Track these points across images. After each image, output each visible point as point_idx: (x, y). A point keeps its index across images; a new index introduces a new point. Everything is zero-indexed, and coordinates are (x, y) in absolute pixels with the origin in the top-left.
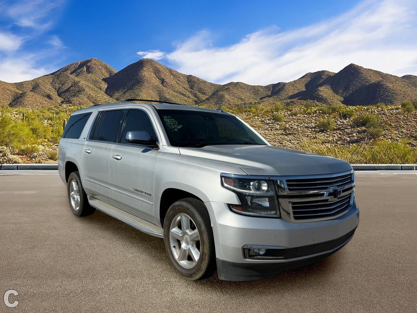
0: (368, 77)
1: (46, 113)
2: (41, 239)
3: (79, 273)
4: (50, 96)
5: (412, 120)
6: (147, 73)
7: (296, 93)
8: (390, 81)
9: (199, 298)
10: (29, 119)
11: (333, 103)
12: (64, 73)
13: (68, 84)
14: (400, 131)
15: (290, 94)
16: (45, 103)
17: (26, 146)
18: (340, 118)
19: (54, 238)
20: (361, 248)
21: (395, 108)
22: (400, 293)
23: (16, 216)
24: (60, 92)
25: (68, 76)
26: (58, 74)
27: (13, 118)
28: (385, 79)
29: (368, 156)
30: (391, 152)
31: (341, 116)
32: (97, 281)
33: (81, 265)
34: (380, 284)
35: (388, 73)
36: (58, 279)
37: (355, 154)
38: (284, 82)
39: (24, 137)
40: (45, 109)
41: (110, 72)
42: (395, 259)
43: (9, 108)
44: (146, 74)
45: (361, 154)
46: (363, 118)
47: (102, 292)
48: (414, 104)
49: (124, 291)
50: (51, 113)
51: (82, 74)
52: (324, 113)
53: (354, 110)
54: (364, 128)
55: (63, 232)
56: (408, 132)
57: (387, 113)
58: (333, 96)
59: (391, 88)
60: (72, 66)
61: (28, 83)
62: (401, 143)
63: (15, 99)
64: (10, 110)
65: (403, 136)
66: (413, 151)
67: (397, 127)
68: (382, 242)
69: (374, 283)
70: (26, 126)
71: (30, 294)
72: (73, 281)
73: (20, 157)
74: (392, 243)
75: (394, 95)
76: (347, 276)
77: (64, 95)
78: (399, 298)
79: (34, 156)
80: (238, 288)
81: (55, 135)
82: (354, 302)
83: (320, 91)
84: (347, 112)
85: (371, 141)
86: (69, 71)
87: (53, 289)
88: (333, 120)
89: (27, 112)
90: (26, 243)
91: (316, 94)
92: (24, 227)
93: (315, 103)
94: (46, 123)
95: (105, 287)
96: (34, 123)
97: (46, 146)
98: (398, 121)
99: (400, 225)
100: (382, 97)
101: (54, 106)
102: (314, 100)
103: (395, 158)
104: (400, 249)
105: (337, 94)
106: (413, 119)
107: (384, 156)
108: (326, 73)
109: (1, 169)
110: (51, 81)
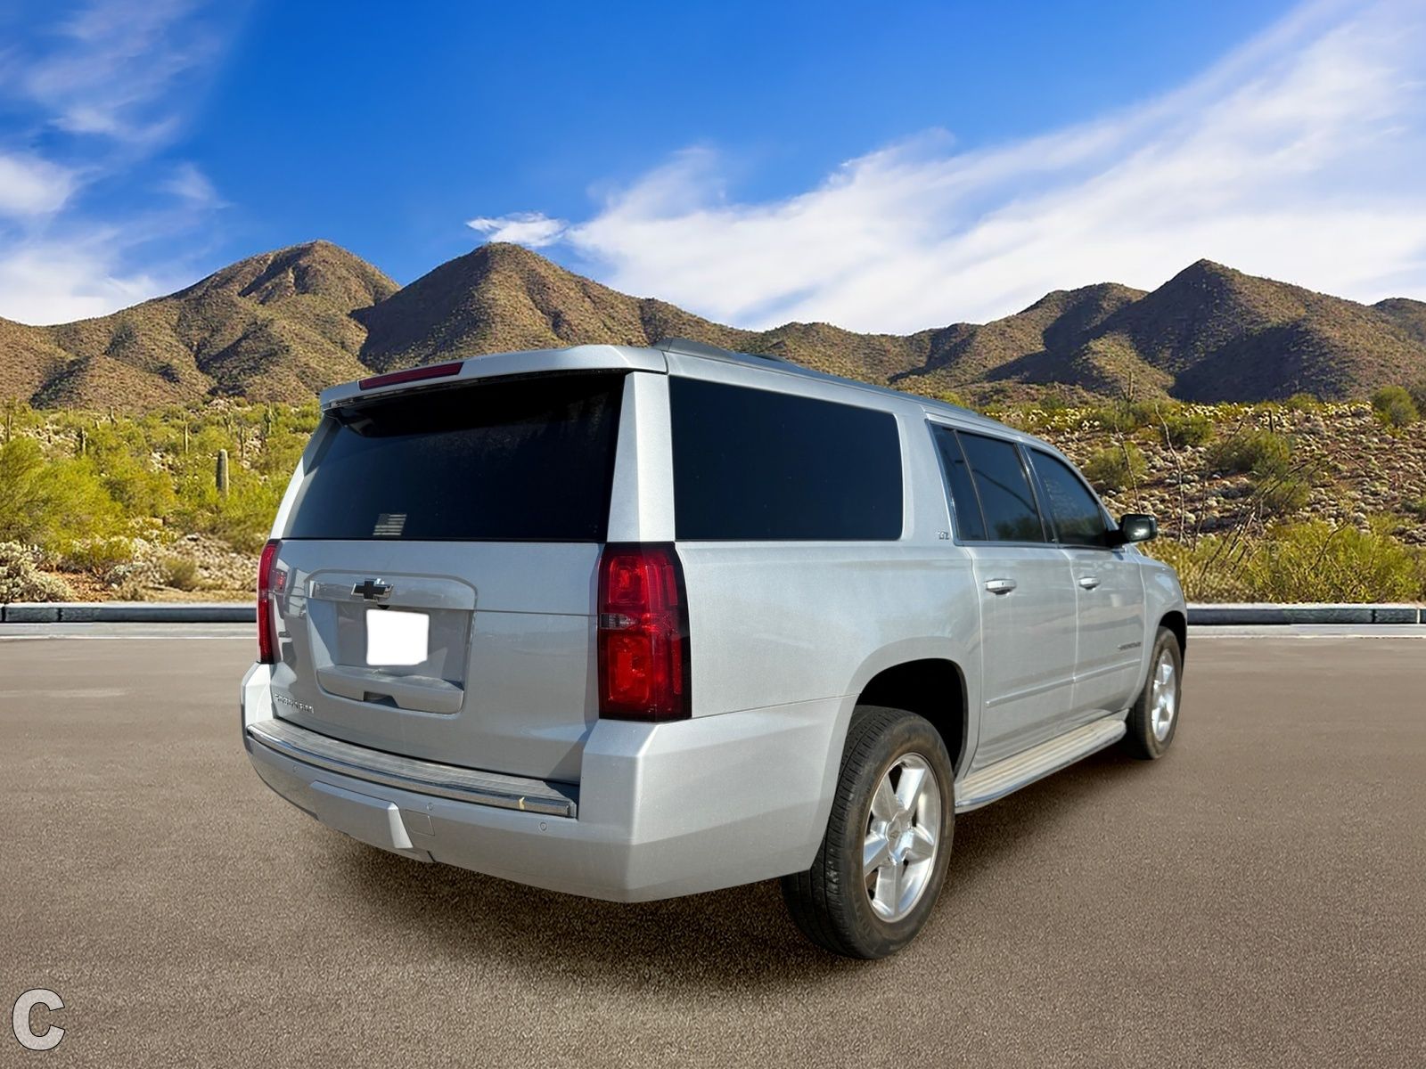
0: (1257, 307)
1: (159, 429)
2: (139, 840)
3: (270, 946)
4: (172, 370)
5: (1408, 452)
6: (502, 293)
7: (1012, 359)
8: (1334, 320)
9: (679, 1023)
10: (98, 449)
11: (1140, 394)
12: (217, 292)
13: (233, 328)
14: (1367, 489)
15: (991, 362)
16: (154, 394)
17: (89, 542)
18: (1161, 446)
19: (183, 835)
20: (1233, 866)
21: (1351, 411)
22: (1369, 1008)
23: (55, 767)
24: (205, 358)
25: (232, 301)
26: (200, 294)
27: (43, 445)
28: (1317, 311)
29: (1257, 575)
30: (1338, 562)
31: (1166, 440)
32: (330, 970)
33: (278, 918)
34: (1301, 979)
35: (1327, 294)
36: (200, 965)
37: (1214, 570)
38: (972, 323)
39: (83, 513)
40: (154, 416)
41: (376, 289)
42: (1350, 902)
43: (30, 412)
44: (498, 297)
45: (1234, 568)
46: (1241, 445)
47: (349, 1005)
48: (1416, 399)
49: (424, 1000)
50: (173, 430)
51: (279, 296)
52: (1109, 428)
53: (1210, 417)
54: (1245, 479)
55: (216, 817)
56: (1396, 493)
57: (1324, 428)
58: (1137, 371)
59: (1337, 343)
60: (246, 269)
61: (97, 327)
62: (1372, 532)
63: (50, 380)
64: (34, 419)
65: (1378, 507)
66: (1414, 559)
67: (1359, 477)
68: (1306, 849)
69: (1279, 977)
70: (88, 474)
71: (103, 1009)
72: (251, 970)
73: (67, 580)
74: (1339, 852)
75: (1348, 367)
76: (1186, 953)
77: (219, 368)
78: (1365, 1022)
79: (116, 574)
80: (812, 991)
81: (187, 504)
82: (1210, 1036)
83: (1094, 353)
84: (1188, 425)
85: (1269, 525)
86: (237, 284)
87: (182, 995)
88: (1140, 454)
89: (91, 426)
90: (88, 853)
91: (1079, 365)
92: (81, 802)
93: (1076, 393)
94: (158, 463)
95: (358, 988)
96: (117, 462)
97: (156, 541)
98: (1360, 457)
99: (1367, 796)
100: (1305, 373)
101: (185, 404)
102: (1074, 385)
103: (1352, 581)
104: (1367, 871)
105: (1154, 364)
106: (1412, 451)
107: (1312, 574)
108: (1115, 290)
109: (3, 621)
110: (176, 321)
